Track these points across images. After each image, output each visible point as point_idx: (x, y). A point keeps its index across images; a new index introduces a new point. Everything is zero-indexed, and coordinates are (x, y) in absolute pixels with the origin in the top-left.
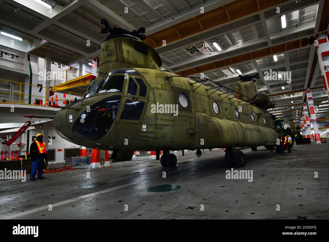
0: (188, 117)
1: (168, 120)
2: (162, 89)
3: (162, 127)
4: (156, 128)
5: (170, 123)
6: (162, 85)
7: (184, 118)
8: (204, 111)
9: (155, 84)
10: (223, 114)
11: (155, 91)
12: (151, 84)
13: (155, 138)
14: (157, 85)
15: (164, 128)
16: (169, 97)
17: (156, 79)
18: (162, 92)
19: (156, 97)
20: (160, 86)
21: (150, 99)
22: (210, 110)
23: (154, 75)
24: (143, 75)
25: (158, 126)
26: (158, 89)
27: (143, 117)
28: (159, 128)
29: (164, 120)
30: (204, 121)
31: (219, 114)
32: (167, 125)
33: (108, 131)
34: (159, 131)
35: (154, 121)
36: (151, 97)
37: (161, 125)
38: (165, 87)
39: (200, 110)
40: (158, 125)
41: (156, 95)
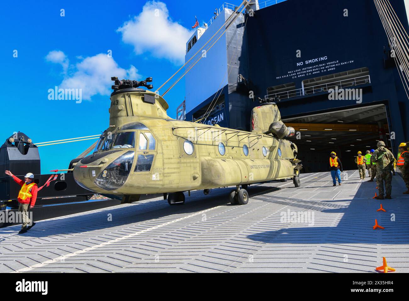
0: (193, 162)
1: (174, 168)
2: (169, 141)
3: (169, 175)
4: (164, 176)
5: (176, 170)
6: (169, 136)
7: (189, 165)
8: (208, 155)
9: (163, 136)
10: (229, 154)
11: (162, 143)
12: (158, 137)
13: (163, 185)
14: (164, 137)
15: (171, 176)
16: (176, 147)
17: (163, 132)
18: (168, 143)
19: (164, 149)
20: (166, 138)
21: (159, 152)
22: (215, 153)
23: (162, 127)
24: (152, 129)
25: (165, 175)
26: (166, 141)
27: (153, 168)
28: (166, 176)
29: (170, 168)
30: (208, 165)
31: (225, 154)
32: (174, 173)
33: (125, 182)
34: (166, 178)
35: (163, 170)
36: (159, 150)
37: (168, 173)
38: (171, 138)
39: (204, 154)
40: (165, 173)
41: (163, 147)
